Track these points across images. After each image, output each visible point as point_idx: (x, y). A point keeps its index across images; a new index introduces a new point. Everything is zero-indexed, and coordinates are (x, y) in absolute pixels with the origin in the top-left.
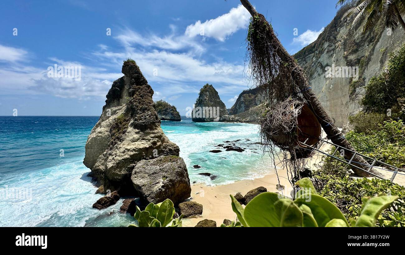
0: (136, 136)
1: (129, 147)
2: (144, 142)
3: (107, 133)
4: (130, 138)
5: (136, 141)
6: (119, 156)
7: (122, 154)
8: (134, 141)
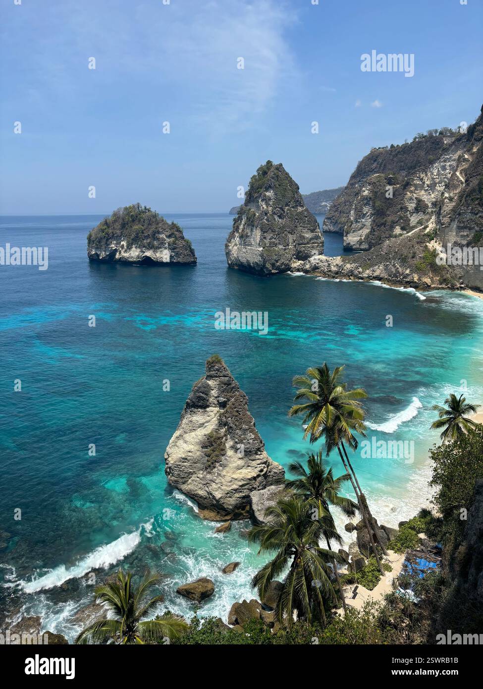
0: (241, 463)
1: (235, 476)
2: (249, 469)
3: (198, 453)
4: (234, 465)
5: (241, 469)
6: (226, 486)
7: (229, 484)
8: (239, 468)
